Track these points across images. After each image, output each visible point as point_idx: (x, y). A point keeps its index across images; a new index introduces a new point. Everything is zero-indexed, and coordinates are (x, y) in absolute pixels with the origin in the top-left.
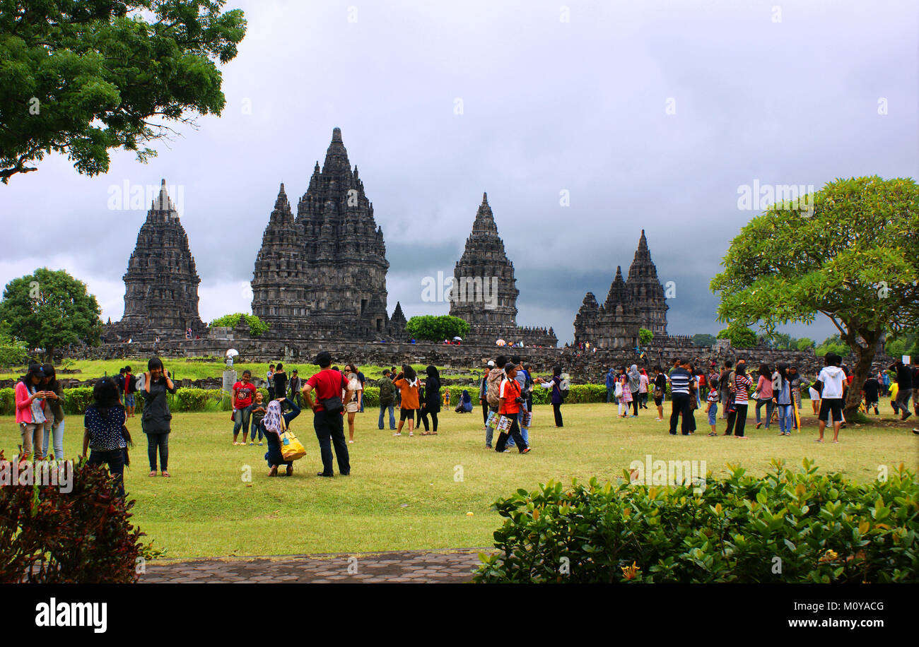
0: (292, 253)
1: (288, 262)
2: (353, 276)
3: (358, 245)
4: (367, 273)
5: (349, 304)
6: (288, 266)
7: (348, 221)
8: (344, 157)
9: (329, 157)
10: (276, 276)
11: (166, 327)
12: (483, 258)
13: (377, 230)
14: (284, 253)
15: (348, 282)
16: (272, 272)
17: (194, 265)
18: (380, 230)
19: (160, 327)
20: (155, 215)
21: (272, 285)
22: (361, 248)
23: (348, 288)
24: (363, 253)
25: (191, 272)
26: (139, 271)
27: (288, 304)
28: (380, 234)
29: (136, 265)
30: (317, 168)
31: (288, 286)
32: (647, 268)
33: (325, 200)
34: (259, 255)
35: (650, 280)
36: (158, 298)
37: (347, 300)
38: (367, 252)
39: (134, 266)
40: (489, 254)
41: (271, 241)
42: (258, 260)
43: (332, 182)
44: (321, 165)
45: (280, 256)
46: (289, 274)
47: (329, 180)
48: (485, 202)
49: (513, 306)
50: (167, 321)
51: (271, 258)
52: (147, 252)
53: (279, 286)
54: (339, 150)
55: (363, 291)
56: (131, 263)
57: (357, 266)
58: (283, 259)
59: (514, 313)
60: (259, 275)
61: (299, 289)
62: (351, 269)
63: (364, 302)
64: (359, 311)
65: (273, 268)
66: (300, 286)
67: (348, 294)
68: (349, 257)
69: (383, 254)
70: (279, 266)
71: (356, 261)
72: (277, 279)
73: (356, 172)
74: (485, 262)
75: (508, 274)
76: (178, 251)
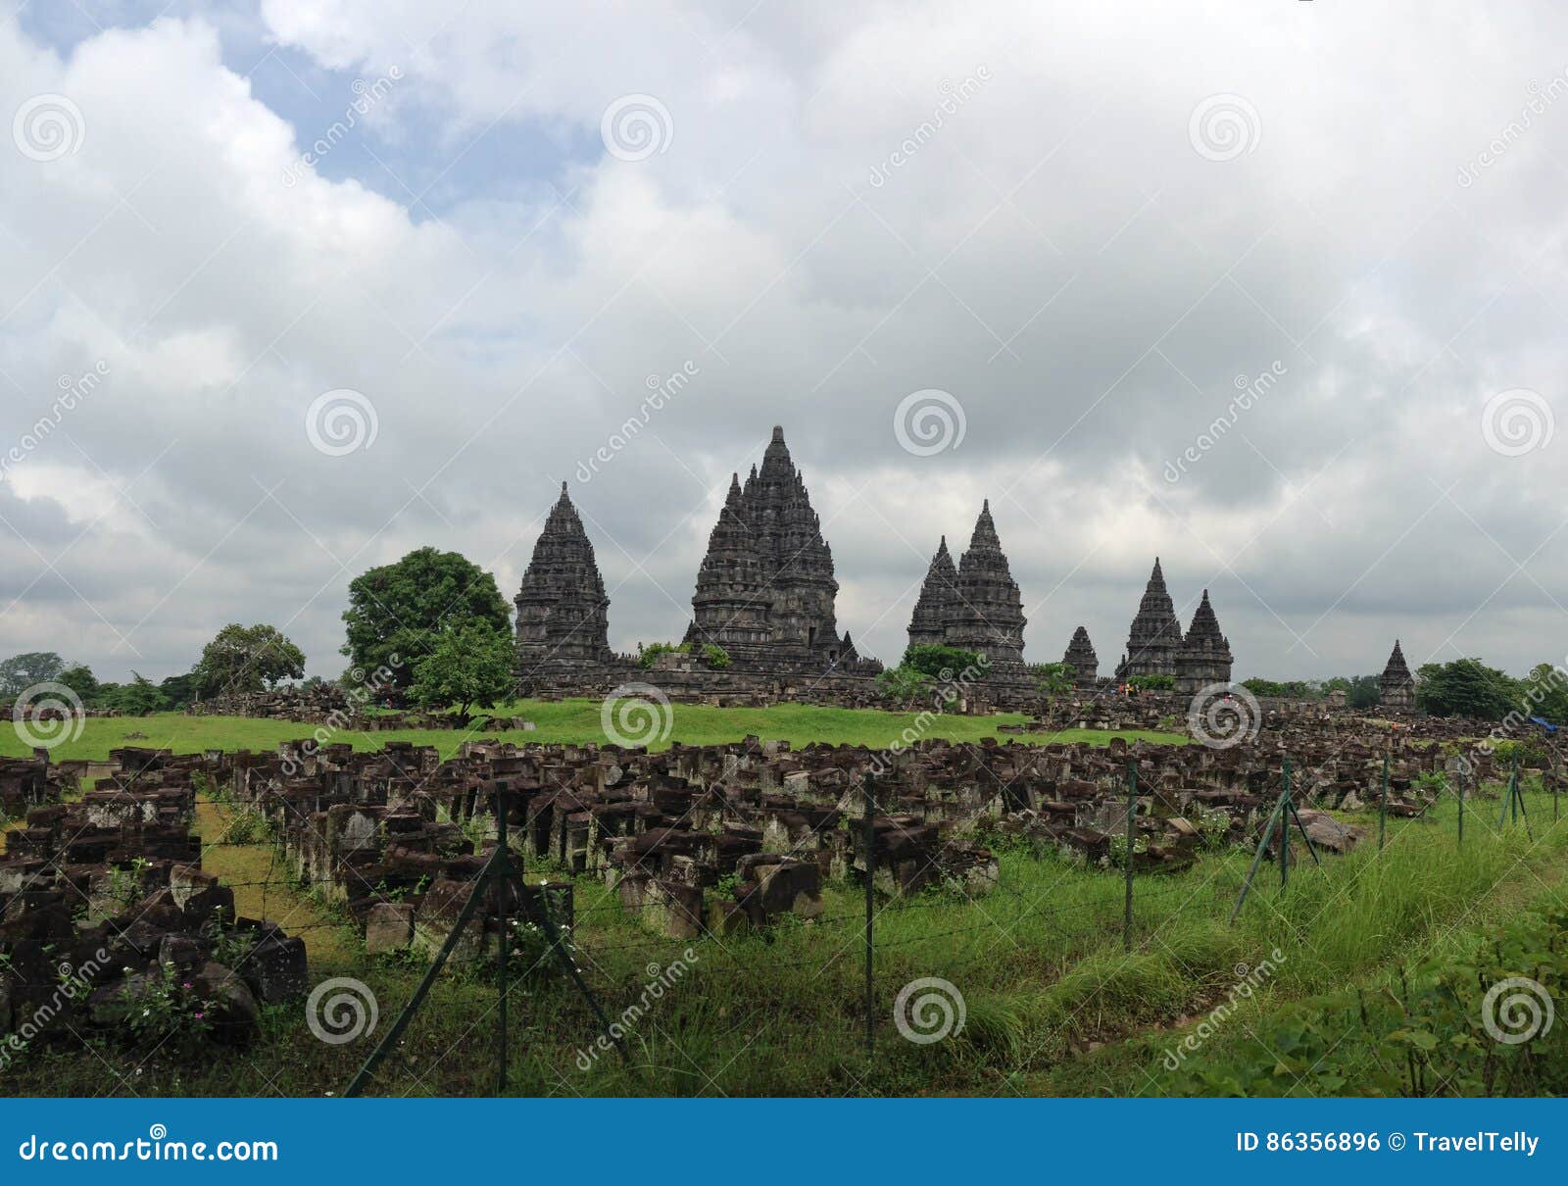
0: (749, 561)
1: (745, 573)
2: (800, 599)
3: (804, 562)
4: (816, 596)
5: (794, 633)
6: (744, 578)
7: (793, 534)
8: (786, 459)
9: (767, 460)
10: (729, 590)
11: (574, 657)
12: (986, 578)
13: (824, 544)
14: (739, 560)
15: (793, 605)
16: (724, 584)
17: (602, 584)
18: (827, 546)
19: (567, 657)
20: (554, 524)
21: (723, 602)
22: (808, 566)
23: (793, 613)
24: (811, 571)
25: (598, 592)
26: (535, 591)
27: (745, 626)
28: (827, 550)
29: (531, 583)
30: (754, 471)
31: (743, 602)
32: (1162, 600)
33: (764, 509)
34: (704, 563)
35: (1167, 615)
36: (564, 620)
37: (792, 627)
38: (816, 570)
39: (528, 584)
40: (992, 574)
41: (722, 544)
42: (702, 569)
43: (772, 488)
44: (759, 469)
45: (732, 564)
46: (746, 587)
47: (768, 485)
48: (986, 510)
49: (1020, 637)
50: (576, 650)
51: (722, 567)
52: (545, 567)
53: (733, 602)
54: (781, 451)
55: (811, 617)
56: (525, 581)
57: (804, 587)
58: (738, 568)
59: (1021, 647)
60: (705, 588)
61: (758, 607)
62: (797, 591)
63: (812, 630)
64: (806, 642)
65: (725, 580)
66: (760, 604)
67: (794, 620)
68: (795, 575)
69: (831, 574)
70: (732, 577)
71: (802, 580)
72: (731, 594)
73: (800, 477)
74: (987, 583)
75: (1013, 598)
76: (583, 565)
